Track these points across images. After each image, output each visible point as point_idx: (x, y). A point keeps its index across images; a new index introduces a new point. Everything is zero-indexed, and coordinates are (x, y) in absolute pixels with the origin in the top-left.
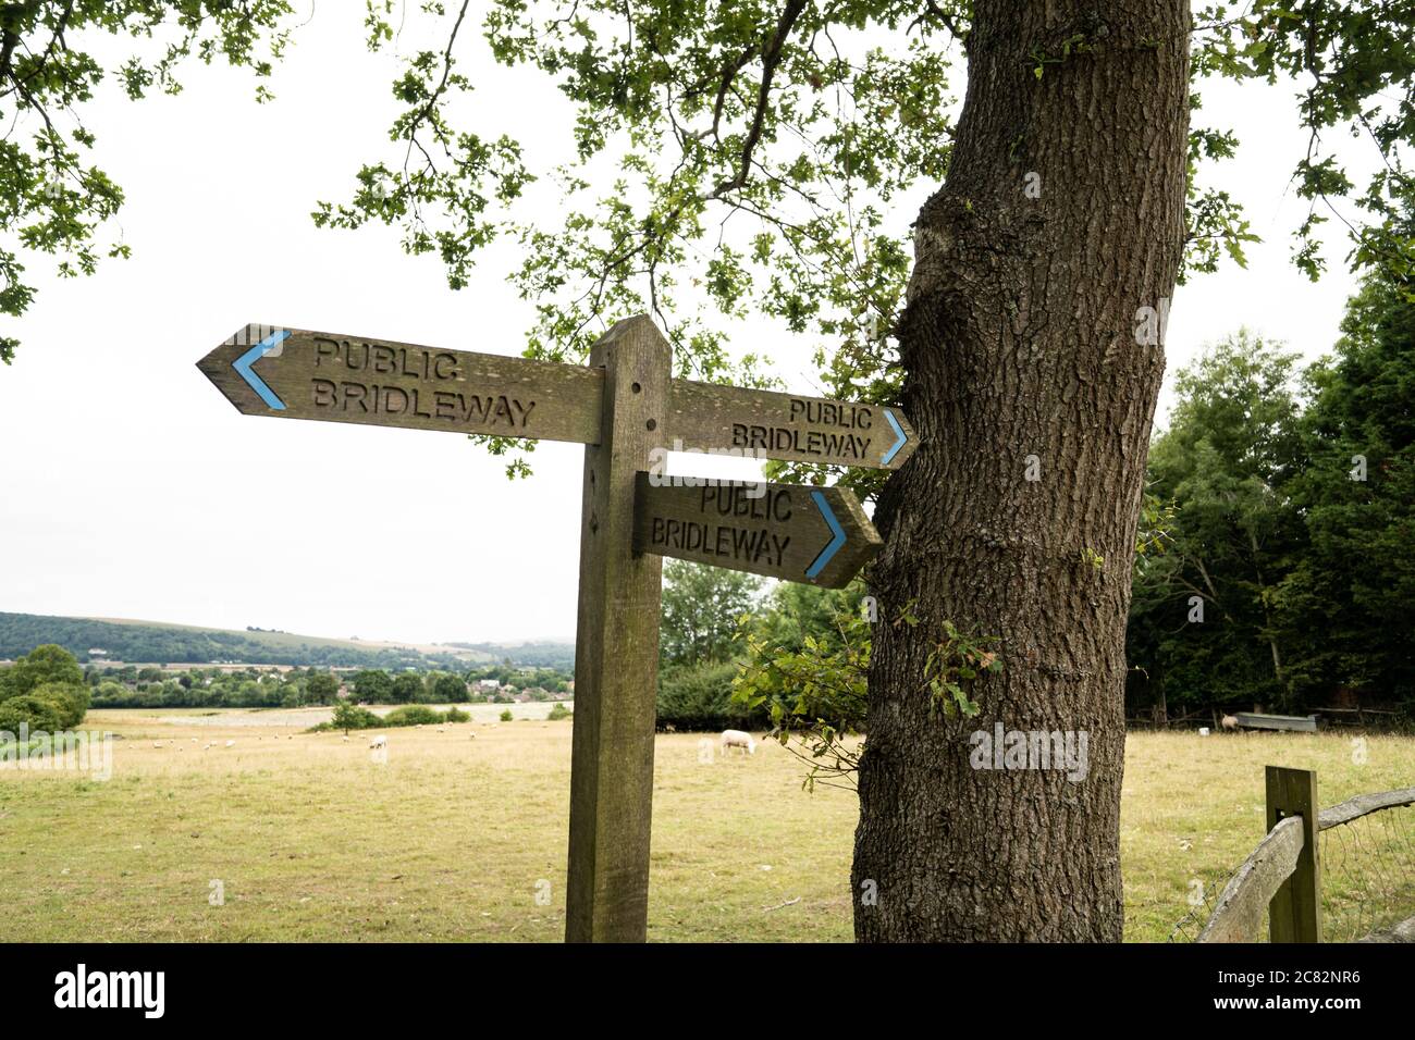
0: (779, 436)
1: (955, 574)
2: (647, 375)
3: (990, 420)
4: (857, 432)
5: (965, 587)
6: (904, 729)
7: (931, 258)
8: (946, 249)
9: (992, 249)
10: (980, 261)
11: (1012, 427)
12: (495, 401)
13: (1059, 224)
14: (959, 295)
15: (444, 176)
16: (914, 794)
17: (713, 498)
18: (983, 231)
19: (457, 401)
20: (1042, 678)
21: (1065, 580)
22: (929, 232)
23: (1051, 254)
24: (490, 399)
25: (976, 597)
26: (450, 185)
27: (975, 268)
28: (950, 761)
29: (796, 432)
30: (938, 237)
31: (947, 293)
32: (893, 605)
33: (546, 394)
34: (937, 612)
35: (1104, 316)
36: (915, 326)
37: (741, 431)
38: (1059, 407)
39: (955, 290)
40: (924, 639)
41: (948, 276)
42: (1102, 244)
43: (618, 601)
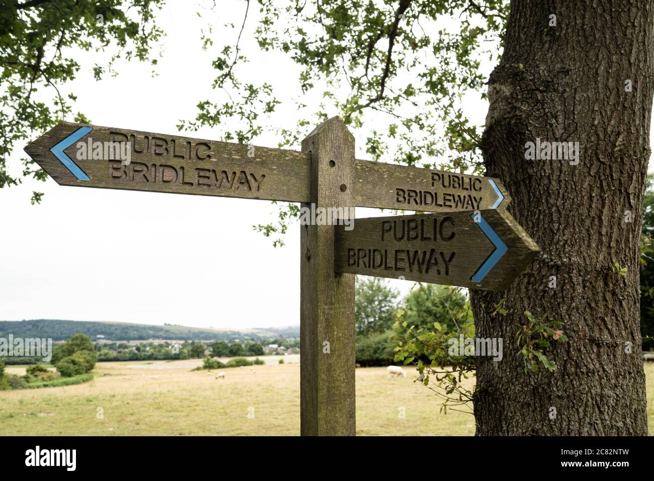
0: (425, 196)
1: (529, 283)
2: (339, 155)
3: (544, 189)
4: (474, 194)
5: (536, 290)
6: (502, 378)
7: (500, 100)
8: (508, 94)
9: (538, 89)
10: (531, 97)
11: (559, 193)
12: (238, 174)
13: (579, 71)
14: (519, 118)
15: (238, 104)
16: (512, 418)
17: (390, 230)
18: (531, 80)
20: (591, 346)
21: (601, 283)
22: (497, 86)
23: (575, 89)
24: (234, 173)
25: (543, 296)
26: (241, 108)
27: (528, 102)
28: (535, 398)
29: (436, 194)
30: (503, 87)
31: (512, 118)
32: (489, 303)
33: (272, 170)
34: (518, 306)
35: (613, 122)
36: (492, 140)
37: (401, 193)
38: (588, 179)
39: (517, 115)
40: (511, 323)
41: (511, 108)
42: (608, 79)
43: (326, 307)
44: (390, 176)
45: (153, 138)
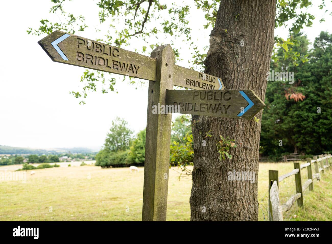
0: (196, 83)
1: (221, 124)
2: (169, 61)
3: (231, 85)
4: (213, 84)
5: (224, 127)
6: (207, 164)
7: (215, 44)
8: (219, 42)
9: (232, 42)
10: (229, 45)
11: (236, 87)
12: (129, 65)
13: (248, 36)
14: (223, 53)
16: (210, 180)
17: (198, 95)
18: (229, 37)
19: (118, 64)
20: (244, 150)
21: (249, 125)
22: (215, 37)
23: (246, 44)
25: (227, 130)
27: (227, 47)
28: (220, 171)
29: (200, 82)
30: (217, 39)
31: (220, 53)
32: (203, 132)
33: (142, 65)
34: (216, 133)
35: (259, 60)
36: (210, 61)
37: (188, 81)
38: (248, 82)
39: (222, 52)
40: (213, 140)
41: (220, 48)
42: (259, 42)
43: (161, 127)
44: (185, 73)
45: (96, 44)
